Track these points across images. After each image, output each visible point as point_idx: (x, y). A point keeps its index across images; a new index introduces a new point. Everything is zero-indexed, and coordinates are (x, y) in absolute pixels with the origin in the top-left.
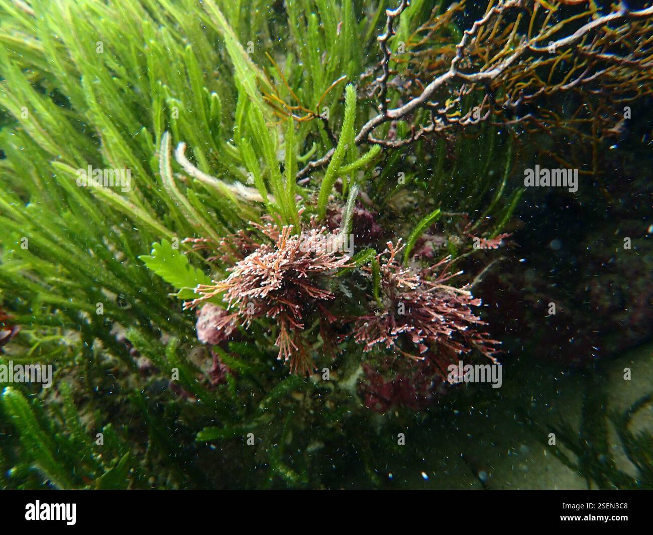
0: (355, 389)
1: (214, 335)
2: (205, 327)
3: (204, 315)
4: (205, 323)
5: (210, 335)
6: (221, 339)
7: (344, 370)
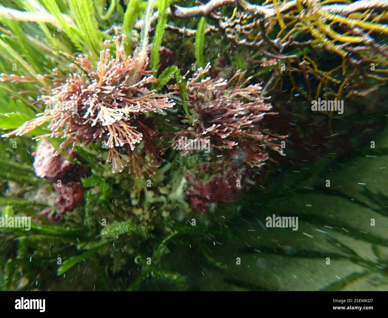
0: (182, 197)
1: (51, 168)
2: (41, 164)
3: (39, 155)
4: (40, 161)
5: (46, 169)
6: (58, 171)
7: (171, 184)
